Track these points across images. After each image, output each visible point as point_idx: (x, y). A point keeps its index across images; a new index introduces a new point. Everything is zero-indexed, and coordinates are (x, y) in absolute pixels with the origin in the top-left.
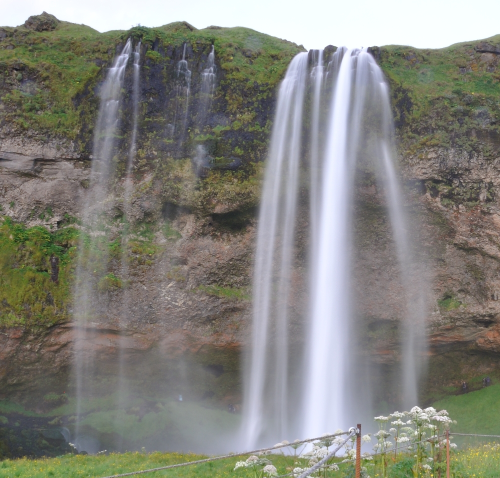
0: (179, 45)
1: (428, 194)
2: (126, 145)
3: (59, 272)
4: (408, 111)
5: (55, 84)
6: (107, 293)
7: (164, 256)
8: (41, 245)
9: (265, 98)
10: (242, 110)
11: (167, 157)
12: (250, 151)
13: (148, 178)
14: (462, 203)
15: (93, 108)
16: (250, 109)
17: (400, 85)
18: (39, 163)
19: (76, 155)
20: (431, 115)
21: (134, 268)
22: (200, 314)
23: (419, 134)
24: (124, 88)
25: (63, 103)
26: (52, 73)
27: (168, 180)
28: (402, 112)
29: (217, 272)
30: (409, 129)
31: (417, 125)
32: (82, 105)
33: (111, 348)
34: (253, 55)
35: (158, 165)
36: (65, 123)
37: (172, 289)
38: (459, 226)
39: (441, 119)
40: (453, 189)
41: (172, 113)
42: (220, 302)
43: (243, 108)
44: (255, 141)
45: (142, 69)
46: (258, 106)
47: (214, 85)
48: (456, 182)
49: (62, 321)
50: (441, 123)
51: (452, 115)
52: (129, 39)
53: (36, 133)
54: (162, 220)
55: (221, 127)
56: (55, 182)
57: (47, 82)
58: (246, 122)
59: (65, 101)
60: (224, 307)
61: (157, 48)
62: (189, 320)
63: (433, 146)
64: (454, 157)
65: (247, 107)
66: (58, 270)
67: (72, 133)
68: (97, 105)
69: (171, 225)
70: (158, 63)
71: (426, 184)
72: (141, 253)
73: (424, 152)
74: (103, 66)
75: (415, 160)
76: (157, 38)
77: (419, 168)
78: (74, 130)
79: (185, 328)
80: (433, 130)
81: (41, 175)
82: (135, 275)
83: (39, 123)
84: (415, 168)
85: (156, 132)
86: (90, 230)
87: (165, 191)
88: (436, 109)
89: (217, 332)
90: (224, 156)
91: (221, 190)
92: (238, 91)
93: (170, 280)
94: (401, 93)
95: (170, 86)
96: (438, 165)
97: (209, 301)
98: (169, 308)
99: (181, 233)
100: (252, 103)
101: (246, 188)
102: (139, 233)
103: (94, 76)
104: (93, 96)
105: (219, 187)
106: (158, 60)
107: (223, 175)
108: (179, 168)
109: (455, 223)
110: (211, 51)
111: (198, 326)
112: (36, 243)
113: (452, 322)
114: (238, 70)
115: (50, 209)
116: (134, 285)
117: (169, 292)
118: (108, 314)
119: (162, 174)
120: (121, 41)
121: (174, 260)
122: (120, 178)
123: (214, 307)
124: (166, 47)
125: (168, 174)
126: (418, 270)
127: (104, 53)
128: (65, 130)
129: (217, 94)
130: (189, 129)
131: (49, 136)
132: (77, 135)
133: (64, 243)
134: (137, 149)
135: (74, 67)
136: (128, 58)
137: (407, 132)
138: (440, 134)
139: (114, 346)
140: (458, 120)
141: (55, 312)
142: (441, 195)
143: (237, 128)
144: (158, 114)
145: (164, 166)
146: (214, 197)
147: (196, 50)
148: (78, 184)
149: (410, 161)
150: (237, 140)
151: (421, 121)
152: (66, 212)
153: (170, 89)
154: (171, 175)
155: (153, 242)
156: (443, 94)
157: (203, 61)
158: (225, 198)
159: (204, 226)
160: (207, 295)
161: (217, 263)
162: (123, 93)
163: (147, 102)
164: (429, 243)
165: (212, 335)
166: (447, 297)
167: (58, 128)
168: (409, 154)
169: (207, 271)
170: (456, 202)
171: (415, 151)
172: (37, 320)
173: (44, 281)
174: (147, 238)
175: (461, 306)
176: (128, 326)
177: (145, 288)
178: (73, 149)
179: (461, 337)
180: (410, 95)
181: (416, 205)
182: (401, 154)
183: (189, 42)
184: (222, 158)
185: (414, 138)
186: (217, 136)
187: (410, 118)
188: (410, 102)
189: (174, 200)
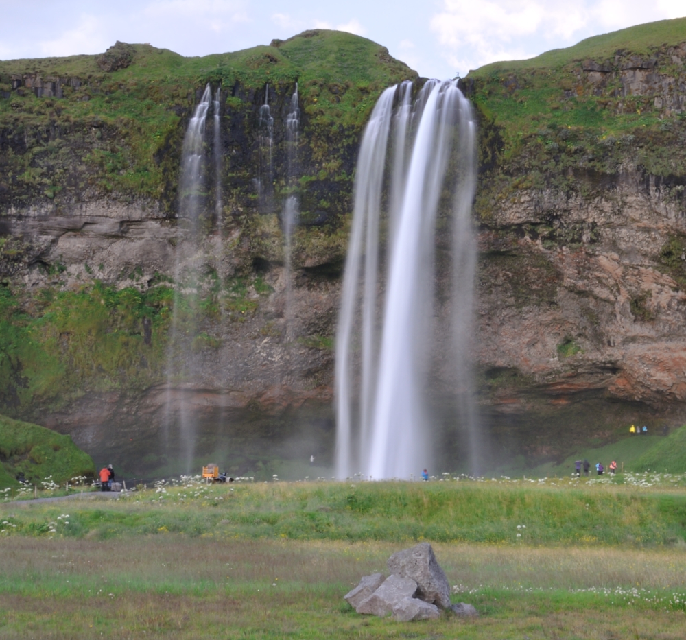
0: (260, 87)
1: (527, 237)
2: (211, 202)
3: (152, 334)
4: (500, 151)
5: (136, 140)
6: (201, 352)
7: (257, 312)
8: (132, 308)
9: (351, 143)
10: (327, 158)
11: (253, 213)
12: (336, 203)
13: (236, 234)
14: (565, 245)
15: (175, 164)
17: (492, 121)
18: (125, 224)
19: (162, 215)
20: (523, 155)
22: (299, 368)
23: (512, 175)
24: (206, 141)
25: (145, 160)
26: (132, 128)
27: (256, 236)
28: (493, 152)
29: (316, 322)
30: (500, 171)
31: (509, 167)
32: (164, 162)
33: (208, 407)
34: (340, 90)
35: (245, 222)
36: (148, 182)
37: (267, 345)
38: (565, 268)
39: (535, 158)
40: (554, 231)
41: (256, 166)
42: (321, 354)
43: (328, 155)
44: (341, 192)
45: (222, 120)
46: (344, 153)
47: (297, 133)
48: (556, 223)
49: (157, 383)
50: (534, 163)
51: (547, 154)
52: (208, 84)
53: (121, 194)
54: (254, 274)
55: (307, 177)
56: (143, 241)
57: (127, 139)
58: (332, 171)
59: (147, 158)
60: (325, 359)
61: (237, 93)
62: (288, 374)
64: (550, 198)
65: (333, 154)
66: (151, 332)
67: (157, 193)
68: (179, 160)
69: (263, 278)
70: (239, 111)
71: (523, 227)
72: (233, 310)
73: (517, 195)
74: (183, 114)
75: (508, 204)
76: (237, 81)
77: (513, 212)
78: (158, 189)
79: (284, 383)
80: (527, 170)
81: (128, 235)
82: (228, 333)
83: (122, 184)
84: (509, 212)
85: (241, 187)
86: (182, 288)
87: (253, 248)
88: (528, 148)
89: (320, 385)
90: (309, 210)
91: (308, 245)
92: (323, 138)
93: (265, 336)
95: (252, 136)
96: (532, 208)
97: (309, 354)
98: (265, 364)
99: (274, 286)
100: (338, 150)
101: (335, 242)
102: (231, 289)
103: (174, 128)
104: (174, 150)
105: (307, 243)
107: (309, 230)
108: (266, 224)
109: (561, 266)
110: (294, 92)
111: (298, 380)
112: (127, 307)
113: (573, 369)
114: (322, 113)
115: (140, 269)
116: (228, 343)
117: (264, 348)
118: (203, 374)
119: (249, 231)
120: (200, 85)
121: (268, 315)
123: (315, 359)
124: (248, 90)
125: (255, 230)
126: (531, 314)
127: (184, 98)
128: (149, 190)
129: (301, 140)
130: (273, 182)
131: (133, 197)
132: (162, 194)
133: (155, 304)
134: (223, 206)
135: (154, 118)
136: (207, 108)
137: (498, 174)
138: (534, 175)
139: (211, 405)
140: (554, 158)
141: (150, 374)
142: (542, 238)
143: (323, 178)
144: (241, 168)
145: (250, 223)
146: (302, 252)
147: (279, 92)
148: (166, 241)
149: (503, 206)
150: (322, 193)
151: (513, 161)
152: (156, 271)
153: (253, 140)
154: (258, 232)
155: (245, 297)
156: (536, 130)
157: (286, 104)
158: (313, 252)
159: (297, 278)
160: (306, 347)
161: (316, 313)
162: (205, 147)
163: (230, 155)
164: (538, 286)
165: (315, 388)
166: (568, 341)
167: (142, 187)
168: (501, 198)
169: (305, 322)
170: (559, 244)
171: (507, 194)
172: (132, 383)
173: (137, 344)
174: (239, 294)
175: (579, 352)
176: (224, 384)
177: (239, 346)
178: (158, 208)
179: (590, 384)
180: (501, 133)
181: (516, 249)
182: (493, 198)
183: (271, 82)
184: (308, 212)
185: (506, 180)
186: (303, 188)
187: (502, 158)
188: (502, 142)
189: (263, 256)
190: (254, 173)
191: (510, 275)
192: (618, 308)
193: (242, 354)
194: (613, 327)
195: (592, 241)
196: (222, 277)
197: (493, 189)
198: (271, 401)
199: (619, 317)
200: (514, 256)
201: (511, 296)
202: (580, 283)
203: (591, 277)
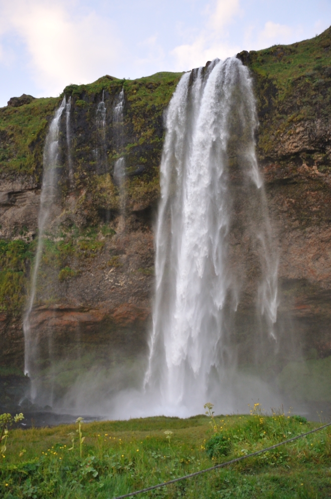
0: (98, 92)
1: (304, 165)
2: (66, 171)
3: (30, 270)
4: (274, 97)
5: (18, 138)
6: (64, 282)
7: (103, 249)
8: (17, 252)
10: (145, 129)
11: (94, 174)
12: (151, 158)
13: (84, 193)
16: (150, 126)
17: (265, 78)
18: (12, 195)
19: (35, 186)
20: (295, 94)
21: (82, 261)
22: (141, 291)
23: (286, 113)
24: (61, 131)
26: (16, 131)
27: (96, 192)
28: (269, 99)
30: (277, 112)
31: (283, 107)
32: (35, 150)
33: (75, 322)
34: (154, 86)
35: (88, 182)
36: (25, 164)
37: (113, 274)
39: (305, 96)
40: (327, 156)
41: (95, 142)
43: (145, 127)
45: (72, 115)
46: (156, 123)
47: (122, 115)
48: (329, 149)
50: (305, 100)
51: (315, 90)
52: (65, 96)
53: (7, 175)
54: (101, 222)
55: (131, 145)
56: (25, 207)
57: (13, 138)
58: (148, 137)
59: (25, 149)
61: (84, 98)
62: (133, 296)
63: (300, 121)
64: (321, 126)
65: (149, 126)
67: (31, 170)
69: (108, 225)
70: (83, 108)
71: (300, 156)
72: (86, 249)
73: (293, 128)
75: (286, 137)
76: (83, 91)
77: (290, 143)
78: (31, 168)
79: (130, 302)
80: (299, 107)
81: (16, 204)
82: (83, 266)
83: (8, 168)
84: (287, 143)
85: (84, 157)
86: (54, 238)
87: (96, 200)
88: (298, 88)
90: (132, 166)
91: (133, 192)
92: (140, 115)
93: (111, 266)
94: (267, 83)
95: (91, 122)
96: (306, 137)
98: (113, 288)
99: (116, 230)
100: (152, 122)
101: (152, 188)
102: (86, 235)
103: (43, 128)
104: (43, 141)
105: (132, 191)
106: (84, 106)
107: (132, 180)
108: (103, 182)
110: (121, 91)
111: (142, 300)
112: (13, 252)
114: (140, 99)
115: (25, 227)
116: (84, 273)
117: (111, 276)
118: (67, 297)
119: (92, 188)
121: (113, 251)
122: (66, 196)
124: (90, 95)
125: (96, 187)
126: (313, 233)
128: (25, 169)
129: (126, 120)
130: (107, 151)
131: (16, 175)
132: (34, 171)
134: (73, 173)
135: (32, 124)
137: (275, 115)
138: (305, 109)
139: (77, 320)
140: (321, 93)
142: (317, 163)
143: (142, 143)
144: (85, 145)
145: (92, 182)
146: (130, 199)
147: (111, 93)
149: (281, 139)
150: (141, 152)
151: (286, 102)
153: (92, 125)
154: (98, 188)
155: (96, 240)
156: (304, 73)
157: (116, 99)
158: (138, 198)
159: (132, 223)
160: (144, 275)
161: (150, 250)
162: (61, 135)
163: (77, 138)
164: (317, 208)
167: (21, 168)
168: (279, 133)
169: (143, 257)
171: (284, 129)
173: (19, 278)
174: (92, 238)
176: (83, 304)
177: (92, 275)
178: (32, 182)
180: (274, 83)
181: (296, 176)
182: (273, 134)
183: (106, 88)
184: (131, 167)
185: (282, 118)
186: (128, 152)
187: (277, 101)
188: (275, 89)
189: (104, 206)
190: (93, 146)
191: (293, 201)
193: (94, 281)
196: (78, 227)
197: (272, 127)
198: (122, 316)
200: (295, 183)
201: (295, 220)
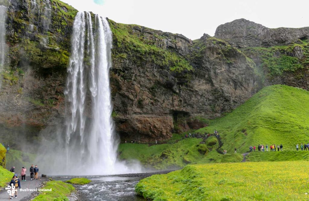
13: (17, 46)
23: (119, 53)
37: (18, 97)
38: (123, 87)
39: (126, 49)
40: (125, 74)
48: (126, 72)
50: (126, 51)
63: (123, 58)
64: (128, 63)
69: (19, 68)
71: (118, 71)
72: (8, 79)
73: (120, 60)
77: (117, 65)
80: (123, 52)
93: (18, 93)
96: (123, 65)
97: (28, 104)
98: (15, 106)
121: (20, 85)
123: (29, 107)
137: (115, 51)
138: (125, 54)
142: (121, 76)
146: (45, 61)
151: (120, 48)
165: (26, 119)
170: (124, 79)
192: (134, 102)
194: (131, 108)
195: (134, 80)
199: (134, 105)
202: (126, 93)
203: (130, 91)
